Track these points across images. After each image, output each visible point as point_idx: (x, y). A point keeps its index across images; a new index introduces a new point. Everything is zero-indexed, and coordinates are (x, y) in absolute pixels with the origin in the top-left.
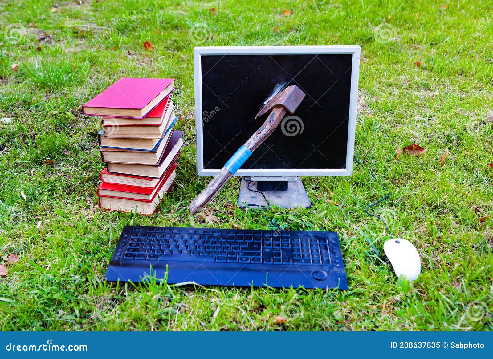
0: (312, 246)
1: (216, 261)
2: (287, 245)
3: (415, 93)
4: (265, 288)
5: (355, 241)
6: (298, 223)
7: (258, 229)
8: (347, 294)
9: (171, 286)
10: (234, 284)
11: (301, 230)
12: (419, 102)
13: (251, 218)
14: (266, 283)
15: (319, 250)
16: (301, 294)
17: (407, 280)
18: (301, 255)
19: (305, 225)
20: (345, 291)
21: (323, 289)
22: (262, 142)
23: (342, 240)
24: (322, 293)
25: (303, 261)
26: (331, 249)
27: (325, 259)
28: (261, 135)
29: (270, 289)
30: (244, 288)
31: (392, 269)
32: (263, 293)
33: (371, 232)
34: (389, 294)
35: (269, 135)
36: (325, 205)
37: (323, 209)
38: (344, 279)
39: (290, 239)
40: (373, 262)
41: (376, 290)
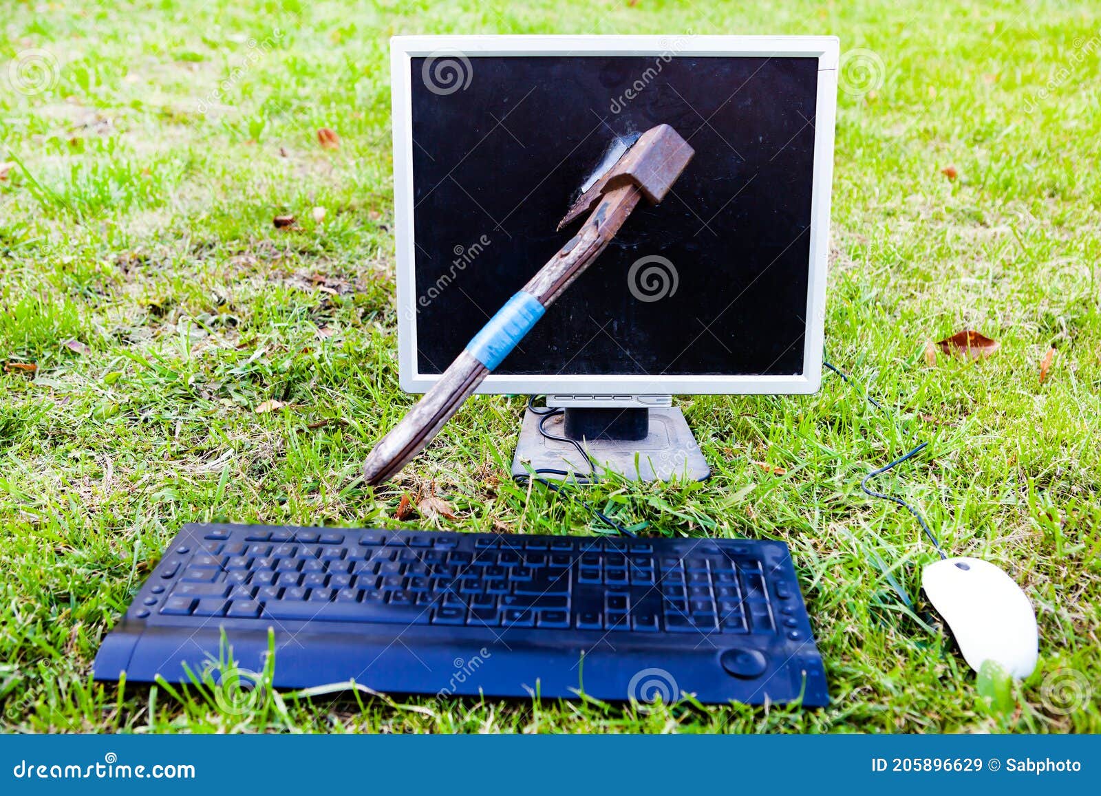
0: (715, 577)
1: (434, 620)
2: (644, 575)
3: (951, 231)
4: (577, 701)
5: (837, 568)
6: (676, 518)
7: (563, 533)
8: (827, 719)
9: (288, 696)
10: (481, 691)
11: (686, 535)
12: (963, 248)
13: (545, 505)
14: (578, 687)
15: (739, 591)
16: (687, 722)
17: (1004, 677)
18: (686, 604)
19: (696, 523)
20: (821, 711)
21: (755, 706)
22: (572, 279)
23: (802, 563)
24: (752, 717)
25: (691, 621)
26: (772, 587)
27: (756, 614)
28: (570, 259)
29: (591, 706)
30: (513, 702)
31: (952, 646)
32: (572, 716)
33: (881, 540)
34: (956, 719)
35: (591, 260)
36: (749, 474)
37: (744, 483)
38: (816, 673)
39: (652, 561)
40: (897, 624)
41: (913, 707)
